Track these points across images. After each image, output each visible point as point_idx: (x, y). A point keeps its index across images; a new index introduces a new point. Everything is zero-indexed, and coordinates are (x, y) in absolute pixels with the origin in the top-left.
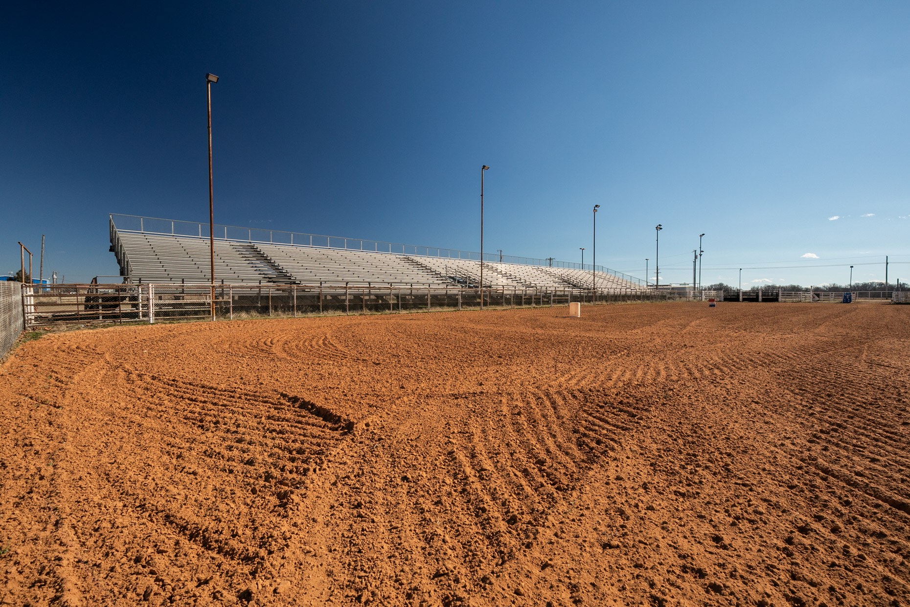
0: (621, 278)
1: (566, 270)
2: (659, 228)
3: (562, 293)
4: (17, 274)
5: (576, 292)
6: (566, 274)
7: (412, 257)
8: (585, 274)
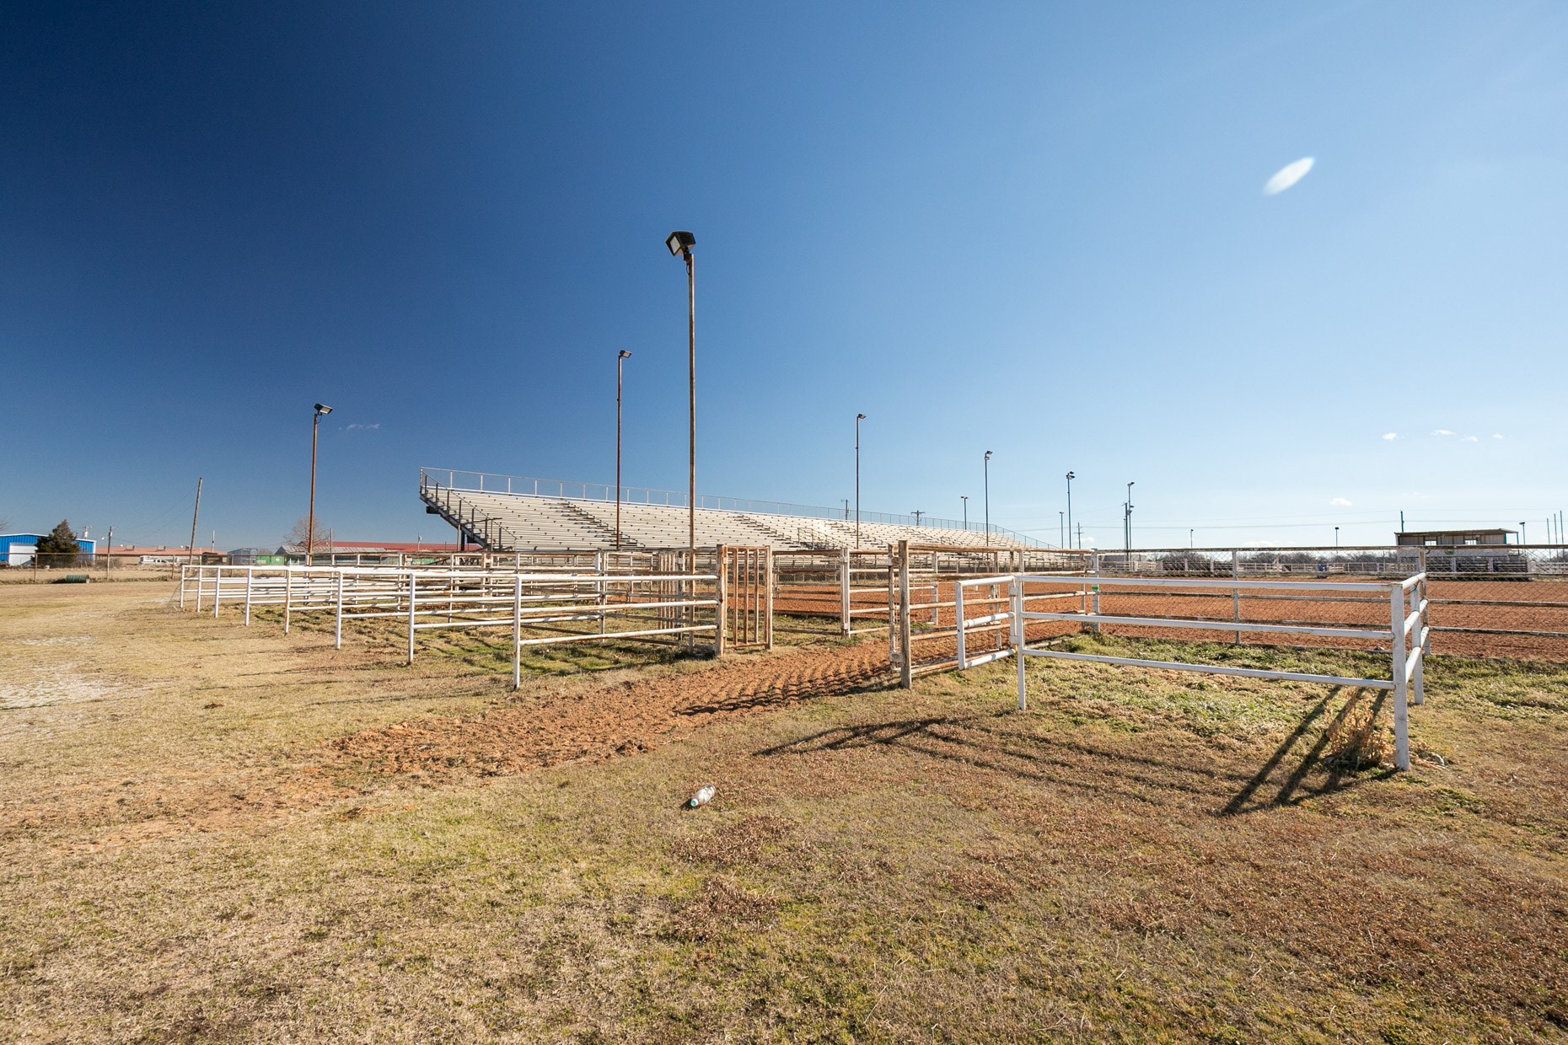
0: (1012, 539)
1: (938, 530)
2: (1070, 476)
3: (946, 564)
4: (54, 531)
5: (963, 562)
6: (939, 536)
7: (747, 515)
8: (971, 537)
